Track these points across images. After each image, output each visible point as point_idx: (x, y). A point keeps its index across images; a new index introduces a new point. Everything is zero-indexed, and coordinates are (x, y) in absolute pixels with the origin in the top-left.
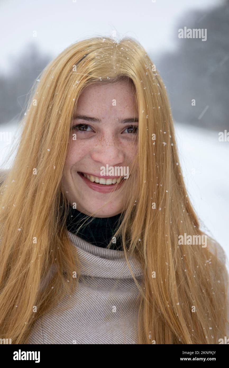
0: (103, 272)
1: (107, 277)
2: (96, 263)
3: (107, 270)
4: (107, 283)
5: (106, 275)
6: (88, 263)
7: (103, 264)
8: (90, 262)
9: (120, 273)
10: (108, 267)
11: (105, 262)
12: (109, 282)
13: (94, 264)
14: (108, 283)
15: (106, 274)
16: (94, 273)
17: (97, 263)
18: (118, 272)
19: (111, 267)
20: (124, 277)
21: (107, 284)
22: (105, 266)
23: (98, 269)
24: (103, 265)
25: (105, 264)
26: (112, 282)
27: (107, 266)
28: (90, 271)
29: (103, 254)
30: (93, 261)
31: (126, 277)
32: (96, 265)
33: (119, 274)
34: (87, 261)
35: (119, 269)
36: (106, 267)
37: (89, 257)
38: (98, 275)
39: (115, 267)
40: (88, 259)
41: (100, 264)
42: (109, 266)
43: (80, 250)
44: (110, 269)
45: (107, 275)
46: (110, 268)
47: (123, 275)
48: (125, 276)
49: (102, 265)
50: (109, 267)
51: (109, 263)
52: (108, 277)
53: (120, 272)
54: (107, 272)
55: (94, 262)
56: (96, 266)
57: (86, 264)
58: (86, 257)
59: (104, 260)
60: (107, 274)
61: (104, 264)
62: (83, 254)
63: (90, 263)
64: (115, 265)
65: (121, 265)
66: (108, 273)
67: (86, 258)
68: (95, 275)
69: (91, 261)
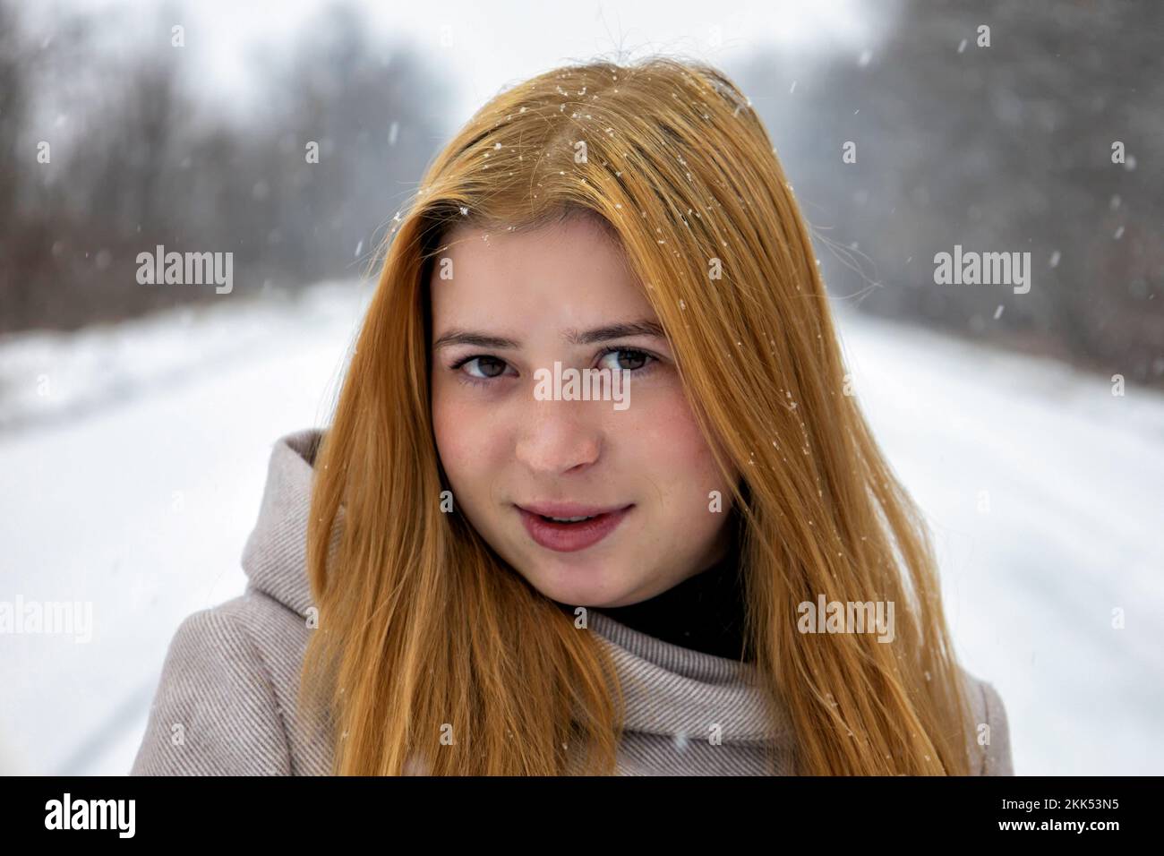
0: (683, 720)
1: (694, 733)
2: (666, 690)
3: (698, 712)
4: (692, 755)
5: (693, 728)
6: (641, 691)
7: (685, 694)
8: (650, 685)
9: (733, 724)
10: (700, 702)
11: (692, 688)
12: (695, 752)
13: (661, 693)
14: (692, 752)
15: (693, 725)
16: (658, 719)
17: (669, 690)
18: (727, 719)
19: (710, 703)
20: (742, 737)
21: (690, 757)
22: (691, 699)
23: (671, 709)
24: (686, 697)
25: (692, 695)
26: (706, 752)
27: (697, 701)
28: (648, 714)
29: (681, 665)
30: (657, 683)
31: (749, 736)
32: (666, 696)
33: (731, 726)
34: (641, 682)
35: (731, 709)
36: (693, 704)
37: (645, 672)
38: (670, 726)
39: (720, 704)
40: (644, 676)
41: (677, 694)
42: (703, 700)
43: (619, 651)
44: (706, 709)
45: (696, 729)
46: (705, 706)
47: (741, 729)
48: (746, 732)
49: (683, 697)
50: (702, 703)
51: (704, 690)
52: (697, 734)
53: (733, 721)
54: (696, 719)
55: (661, 687)
56: (666, 698)
57: (637, 693)
58: (637, 671)
59: (690, 682)
60: (697, 725)
61: (689, 694)
62: (628, 664)
63: (650, 688)
64: (719, 698)
65: (738, 698)
66: (697, 722)
67: (638, 674)
68: (662, 726)
69: (653, 683)
